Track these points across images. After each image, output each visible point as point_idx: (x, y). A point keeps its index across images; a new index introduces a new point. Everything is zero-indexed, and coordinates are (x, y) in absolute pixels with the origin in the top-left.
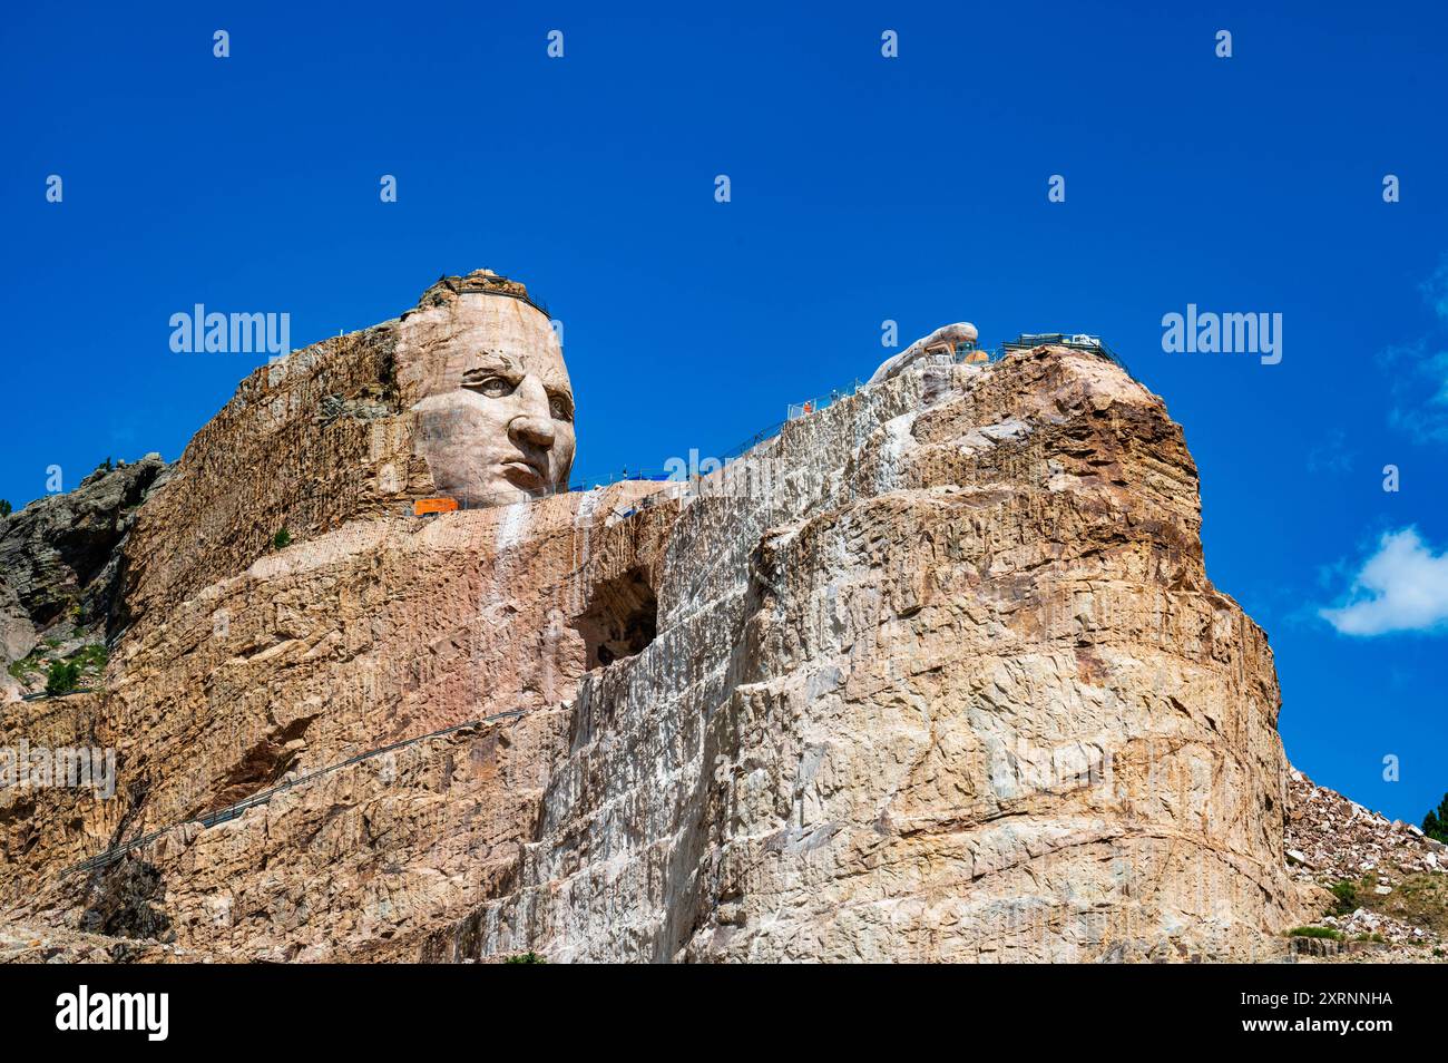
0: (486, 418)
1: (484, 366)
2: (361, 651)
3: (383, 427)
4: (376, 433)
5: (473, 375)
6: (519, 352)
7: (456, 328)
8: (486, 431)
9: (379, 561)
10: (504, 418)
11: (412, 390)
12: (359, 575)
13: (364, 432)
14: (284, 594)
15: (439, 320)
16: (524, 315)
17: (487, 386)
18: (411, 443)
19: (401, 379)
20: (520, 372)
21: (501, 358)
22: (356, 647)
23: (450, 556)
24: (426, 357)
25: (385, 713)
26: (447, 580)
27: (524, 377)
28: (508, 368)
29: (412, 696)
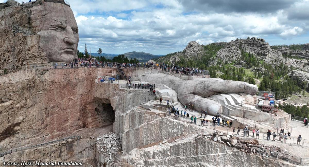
0: (58, 38)
1: (56, 24)
2: (32, 106)
3: (30, 38)
4: (29, 39)
5: (53, 26)
6: (64, 19)
7: (47, 12)
8: (58, 41)
9: (34, 82)
10: (62, 38)
11: (37, 28)
12: (28, 85)
13: (25, 38)
14: (8, 88)
15: (42, 9)
16: (64, 8)
17: (57, 29)
18: (38, 42)
19: (33, 24)
20: (65, 25)
21: (60, 22)
22: (30, 105)
23: (53, 83)
24: (40, 20)
25: (41, 123)
26: (53, 90)
27: (66, 26)
28: (62, 24)
29: (48, 119)
